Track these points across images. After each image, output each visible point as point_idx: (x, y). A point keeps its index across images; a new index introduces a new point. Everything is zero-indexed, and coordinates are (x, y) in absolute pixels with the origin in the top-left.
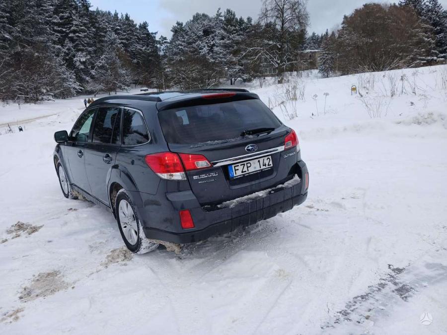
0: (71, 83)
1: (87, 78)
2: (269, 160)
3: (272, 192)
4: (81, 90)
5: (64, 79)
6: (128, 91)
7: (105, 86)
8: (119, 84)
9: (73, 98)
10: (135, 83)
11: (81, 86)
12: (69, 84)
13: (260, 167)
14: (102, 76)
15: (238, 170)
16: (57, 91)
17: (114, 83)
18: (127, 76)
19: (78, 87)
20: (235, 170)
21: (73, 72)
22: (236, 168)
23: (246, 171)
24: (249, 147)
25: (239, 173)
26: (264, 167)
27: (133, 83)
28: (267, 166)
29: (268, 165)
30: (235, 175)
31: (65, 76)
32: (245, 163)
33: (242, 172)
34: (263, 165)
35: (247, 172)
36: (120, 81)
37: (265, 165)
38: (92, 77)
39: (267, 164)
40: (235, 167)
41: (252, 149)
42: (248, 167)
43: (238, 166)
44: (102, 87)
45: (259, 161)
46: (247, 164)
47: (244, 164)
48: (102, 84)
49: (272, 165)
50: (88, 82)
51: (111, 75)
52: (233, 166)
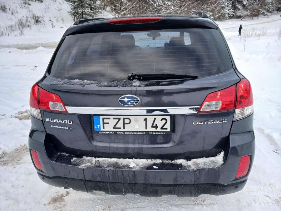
0: (226, 10)
1: (240, 7)
2: (164, 121)
3: (155, 167)
4: (233, 15)
5: (223, 7)
6: (269, 17)
7: (251, 12)
8: (262, 11)
9: (225, 20)
10: (278, 10)
11: (234, 13)
12: (225, 11)
13: (146, 128)
14: (251, 5)
15: (108, 123)
16: (217, 16)
17: (259, 10)
18: (272, 4)
19: (231, 13)
20: (104, 123)
21: (231, 2)
22: (106, 121)
23: (120, 128)
24: (124, 98)
25: (109, 128)
26: (154, 129)
27: (276, 10)
28: (159, 129)
29: (162, 128)
30: (102, 129)
31: (224, 5)
32: (122, 118)
33: (114, 128)
34: (153, 126)
35: (122, 130)
36: (265, 8)
37: (156, 127)
38: (244, 6)
39: (160, 126)
40: (103, 119)
41: (128, 101)
42: (124, 124)
43: (109, 119)
44: (248, 13)
45: (146, 120)
46: (124, 119)
47: (119, 119)
48: (248, 11)
49: (169, 130)
50: (239, 9)
51: (258, 4)
52: (101, 117)
